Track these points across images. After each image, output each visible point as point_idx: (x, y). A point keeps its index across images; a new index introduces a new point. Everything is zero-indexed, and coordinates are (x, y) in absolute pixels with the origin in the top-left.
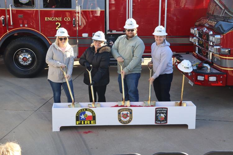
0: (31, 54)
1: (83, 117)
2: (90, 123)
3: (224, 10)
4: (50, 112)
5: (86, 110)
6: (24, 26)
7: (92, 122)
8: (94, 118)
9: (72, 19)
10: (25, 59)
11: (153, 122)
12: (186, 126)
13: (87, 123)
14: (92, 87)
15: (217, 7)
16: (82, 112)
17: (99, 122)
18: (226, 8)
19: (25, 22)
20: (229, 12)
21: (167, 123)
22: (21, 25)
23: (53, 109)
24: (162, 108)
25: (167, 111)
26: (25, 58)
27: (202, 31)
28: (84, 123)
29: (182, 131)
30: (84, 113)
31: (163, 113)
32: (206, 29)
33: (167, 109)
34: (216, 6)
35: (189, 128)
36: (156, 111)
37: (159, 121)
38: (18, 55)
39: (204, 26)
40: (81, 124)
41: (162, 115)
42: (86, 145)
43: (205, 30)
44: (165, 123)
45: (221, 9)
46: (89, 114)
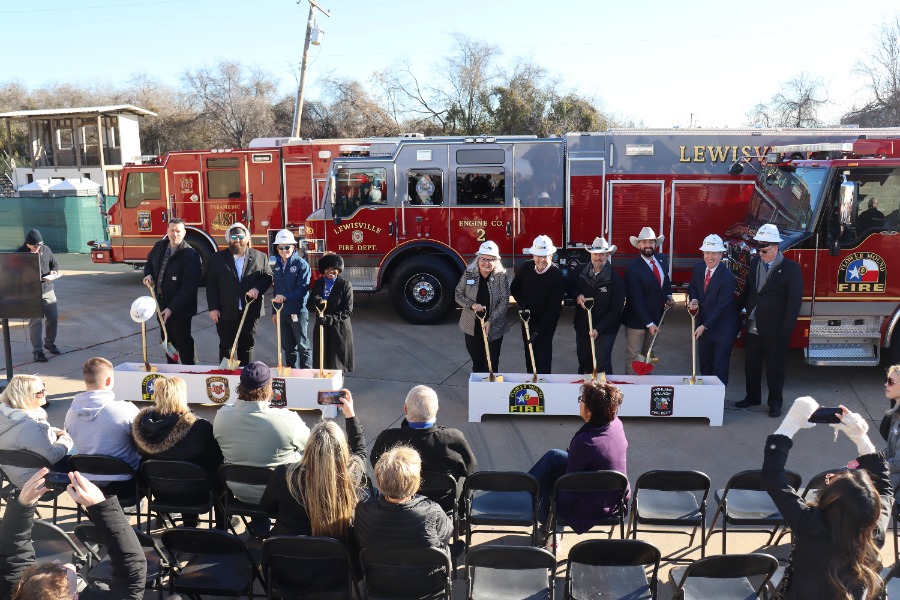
0: (433, 283)
1: (521, 399)
2: (535, 410)
3: (777, 211)
4: (466, 386)
5: (528, 387)
6: (423, 236)
7: (538, 408)
8: (542, 402)
9: (504, 223)
10: (423, 293)
11: (646, 412)
12: (705, 421)
13: (529, 411)
14: (530, 345)
15: (765, 205)
16: (522, 390)
17: (549, 410)
18: (780, 206)
19: (427, 228)
20: (786, 213)
21: (671, 414)
22: (419, 235)
23: (471, 383)
24: (664, 388)
25: (672, 393)
26: (423, 289)
27: (738, 247)
28: (524, 411)
29: (699, 429)
30: (524, 393)
31: (665, 397)
32: (744, 244)
33: (673, 389)
34: (762, 202)
35: (711, 424)
36: (653, 393)
37: (657, 410)
38: (412, 285)
39: (742, 239)
40: (518, 411)
41: (663, 400)
42: (526, 448)
43: (743, 246)
44: (668, 414)
45: (772, 207)
46: (532, 393)
